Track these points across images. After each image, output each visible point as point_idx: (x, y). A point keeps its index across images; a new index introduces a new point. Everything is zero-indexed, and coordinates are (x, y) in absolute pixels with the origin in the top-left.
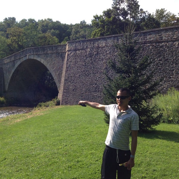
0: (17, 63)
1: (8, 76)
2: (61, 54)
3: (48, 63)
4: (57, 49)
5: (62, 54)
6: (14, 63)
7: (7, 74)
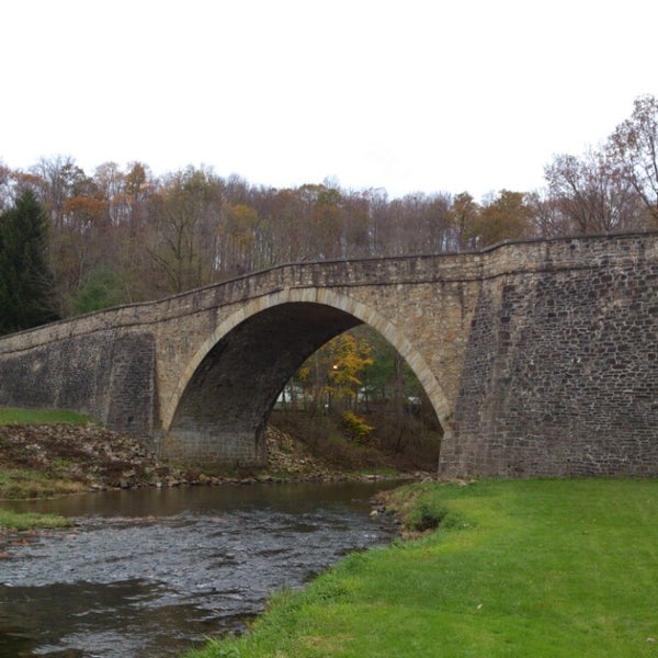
0: (227, 316)
1: (182, 365)
2: (455, 285)
3: (388, 318)
4: (436, 266)
5: (460, 288)
6: (215, 317)
7: (177, 358)
